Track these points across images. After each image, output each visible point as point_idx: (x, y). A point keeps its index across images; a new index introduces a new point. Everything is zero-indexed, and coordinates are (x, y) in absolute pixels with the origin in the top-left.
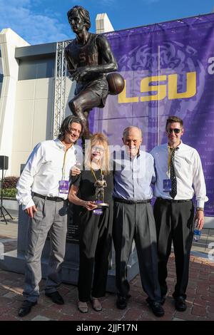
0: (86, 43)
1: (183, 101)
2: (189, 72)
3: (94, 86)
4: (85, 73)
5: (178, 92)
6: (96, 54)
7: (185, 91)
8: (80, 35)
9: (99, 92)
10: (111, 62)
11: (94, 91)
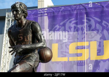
0: (24, 27)
1: (102, 62)
2: (105, 40)
3: (28, 59)
4: (21, 50)
5: (98, 55)
6: (30, 36)
7: (103, 54)
8: (20, 21)
9: (32, 63)
10: (42, 42)
11: (28, 63)
